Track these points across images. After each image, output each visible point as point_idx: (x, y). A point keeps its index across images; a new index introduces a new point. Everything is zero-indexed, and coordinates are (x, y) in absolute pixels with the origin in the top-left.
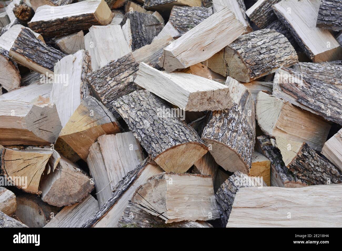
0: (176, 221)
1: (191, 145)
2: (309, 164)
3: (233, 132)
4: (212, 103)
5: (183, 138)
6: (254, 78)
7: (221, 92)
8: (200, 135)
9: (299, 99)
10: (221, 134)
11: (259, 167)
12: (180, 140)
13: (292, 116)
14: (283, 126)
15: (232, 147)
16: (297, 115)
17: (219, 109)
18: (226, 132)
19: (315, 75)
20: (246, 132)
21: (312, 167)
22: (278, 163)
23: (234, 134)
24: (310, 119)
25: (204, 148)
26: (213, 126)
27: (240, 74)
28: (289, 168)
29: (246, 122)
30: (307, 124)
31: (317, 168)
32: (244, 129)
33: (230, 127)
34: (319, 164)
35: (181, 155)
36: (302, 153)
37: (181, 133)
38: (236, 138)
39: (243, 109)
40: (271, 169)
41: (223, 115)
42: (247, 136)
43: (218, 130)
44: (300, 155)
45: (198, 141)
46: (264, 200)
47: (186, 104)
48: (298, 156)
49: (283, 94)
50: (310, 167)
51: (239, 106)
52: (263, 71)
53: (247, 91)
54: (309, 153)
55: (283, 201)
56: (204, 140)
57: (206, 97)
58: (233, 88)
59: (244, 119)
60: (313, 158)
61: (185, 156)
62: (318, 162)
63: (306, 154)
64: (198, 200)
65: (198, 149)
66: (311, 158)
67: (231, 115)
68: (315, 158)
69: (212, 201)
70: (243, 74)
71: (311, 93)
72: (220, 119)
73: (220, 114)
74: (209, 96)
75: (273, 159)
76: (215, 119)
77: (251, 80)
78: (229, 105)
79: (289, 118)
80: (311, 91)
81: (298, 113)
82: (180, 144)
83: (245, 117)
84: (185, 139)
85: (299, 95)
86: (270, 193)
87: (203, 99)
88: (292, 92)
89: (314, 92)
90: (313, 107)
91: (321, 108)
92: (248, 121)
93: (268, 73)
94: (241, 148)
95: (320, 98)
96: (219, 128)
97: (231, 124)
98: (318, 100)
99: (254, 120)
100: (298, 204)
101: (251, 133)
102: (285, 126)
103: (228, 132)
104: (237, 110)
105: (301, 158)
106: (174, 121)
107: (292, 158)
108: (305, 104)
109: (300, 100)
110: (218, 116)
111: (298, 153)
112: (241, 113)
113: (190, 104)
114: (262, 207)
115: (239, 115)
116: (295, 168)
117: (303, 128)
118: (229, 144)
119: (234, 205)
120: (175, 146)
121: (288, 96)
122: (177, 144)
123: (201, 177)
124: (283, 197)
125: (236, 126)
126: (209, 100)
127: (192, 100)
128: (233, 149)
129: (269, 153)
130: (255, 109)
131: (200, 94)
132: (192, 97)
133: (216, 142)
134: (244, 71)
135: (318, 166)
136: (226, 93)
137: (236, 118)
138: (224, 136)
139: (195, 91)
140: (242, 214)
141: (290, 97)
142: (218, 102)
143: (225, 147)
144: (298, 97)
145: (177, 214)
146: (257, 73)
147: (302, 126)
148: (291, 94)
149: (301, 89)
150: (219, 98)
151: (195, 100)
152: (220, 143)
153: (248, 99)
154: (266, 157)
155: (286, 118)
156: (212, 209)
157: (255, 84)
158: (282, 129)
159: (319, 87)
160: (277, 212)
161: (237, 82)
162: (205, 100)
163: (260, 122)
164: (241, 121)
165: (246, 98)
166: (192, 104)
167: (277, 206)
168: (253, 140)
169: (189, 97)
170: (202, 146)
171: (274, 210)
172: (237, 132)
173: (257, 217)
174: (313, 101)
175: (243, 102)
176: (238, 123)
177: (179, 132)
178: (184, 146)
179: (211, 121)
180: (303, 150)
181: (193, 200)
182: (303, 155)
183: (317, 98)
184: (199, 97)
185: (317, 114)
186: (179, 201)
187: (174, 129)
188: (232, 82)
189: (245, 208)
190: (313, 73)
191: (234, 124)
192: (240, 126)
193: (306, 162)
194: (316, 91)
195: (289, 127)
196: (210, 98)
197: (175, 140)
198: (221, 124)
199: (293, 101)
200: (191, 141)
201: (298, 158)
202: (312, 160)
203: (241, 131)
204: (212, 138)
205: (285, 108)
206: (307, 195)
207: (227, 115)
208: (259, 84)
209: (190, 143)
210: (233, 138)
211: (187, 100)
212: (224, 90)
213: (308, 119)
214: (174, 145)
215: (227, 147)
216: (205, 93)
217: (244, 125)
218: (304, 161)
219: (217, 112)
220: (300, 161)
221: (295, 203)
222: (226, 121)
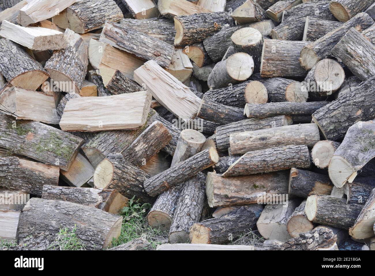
0: (24, 119)
1: (36, 72)
2: (122, 85)
3: (68, 64)
4: (52, 44)
5: (30, 67)
6: (87, 30)
7: (58, 37)
8: (43, 66)
9: (118, 42)
10: (58, 66)
11: (88, 90)
12: (28, 69)
13: (113, 55)
14: (106, 62)
15: (66, 74)
16: (117, 54)
17: (57, 49)
18: (62, 64)
19: (134, 27)
20: (78, 66)
21: (124, 88)
22: (102, 87)
23: (69, 66)
24: (128, 57)
25: (46, 75)
26: (52, 61)
27: (78, 27)
28: (107, 88)
29: (78, 59)
30: (126, 61)
31: (128, 88)
32: (76, 64)
33: (66, 61)
34: (129, 85)
35: (30, 79)
36: (116, 77)
37: (29, 65)
38: (70, 69)
39: (76, 51)
40: (98, 91)
41: (61, 53)
42: (79, 68)
43: (56, 63)
44: (114, 79)
45: (41, 70)
46: (85, 105)
47: (32, 44)
48: (113, 79)
49: (107, 40)
50: (122, 87)
51: (73, 48)
52: (95, 25)
53: (81, 39)
54: (121, 77)
55: (96, 105)
56: (46, 70)
57: (47, 40)
58: (70, 36)
59: (77, 57)
60: (124, 81)
61: (32, 80)
62: (128, 84)
63: (118, 77)
64: (42, 110)
65: (41, 75)
66: (123, 81)
67: (67, 53)
68: (126, 81)
69: (53, 112)
70: (79, 28)
71: (127, 39)
72: (58, 56)
73: (59, 53)
74: (49, 39)
75: (99, 85)
76: (55, 56)
77: (86, 32)
78: (64, 46)
79: (111, 56)
80: (127, 37)
81: (119, 53)
82: (28, 71)
83: (78, 55)
84: (32, 68)
85: (118, 40)
86: (89, 101)
87: (44, 41)
88: (113, 38)
89: (129, 38)
90: (128, 48)
91: (133, 48)
92: (80, 58)
93: (100, 27)
94: (73, 75)
95: (134, 42)
96: (57, 61)
97: (66, 59)
98: (132, 43)
99: (86, 59)
100: (106, 106)
101: (83, 67)
102: (109, 62)
103: (64, 64)
104: (71, 51)
105: (115, 81)
106: (25, 57)
107: (109, 81)
108: (122, 46)
109: (118, 44)
110: (57, 54)
111: (113, 77)
112: (74, 52)
113: (35, 45)
114: (83, 109)
115: (73, 53)
116: (112, 88)
117: (123, 64)
118: (63, 72)
119: (65, 109)
120: (25, 73)
121: (111, 41)
122: (26, 71)
123: (44, 94)
124: (97, 102)
125: (70, 61)
126: (49, 42)
127: (36, 42)
128: (67, 75)
129: (96, 80)
130: (88, 52)
131: (42, 38)
132: (36, 40)
133: (55, 71)
134: (81, 25)
135: (129, 87)
136: (61, 37)
137: (71, 55)
138: (60, 67)
139: (39, 36)
140: (70, 115)
141: (112, 42)
142: (56, 43)
143: (61, 74)
144: (117, 41)
145: (24, 114)
146: (90, 27)
147: (122, 63)
148: (112, 39)
149: (120, 35)
150: (57, 41)
151: (39, 42)
152: (57, 72)
153: (82, 44)
154: (95, 84)
155: (108, 56)
156: (53, 117)
157: (90, 35)
158: (106, 64)
159: (133, 34)
160: (93, 112)
161: (73, 32)
162: (46, 42)
163: (91, 61)
164: (75, 58)
165: (80, 43)
166: (37, 45)
167: (93, 108)
168: (85, 72)
169: (34, 40)
170: (44, 73)
171: (91, 111)
172: (70, 64)
173: (79, 116)
174: (128, 43)
175: (77, 45)
176: (71, 59)
177: (28, 64)
178: (31, 73)
179: (52, 57)
180: (116, 75)
181: (37, 108)
182: (116, 78)
183: (131, 42)
184: (42, 40)
185: (131, 53)
186: (26, 106)
187: (25, 62)
188: (69, 32)
189: (72, 111)
190: (133, 26)
191: (68, 60)
192: (74, 61)
193: (119, 84)
194: (131, 37)
195: (112, 63)
196: (50, 41)
197: (25, 69)
198: (59, 59)
199: (114, 44)
200: (35, 69)
201: (113, 81)
202: (124, 82)
203: (74, 64)
204: (52, 68)
205: (107, 49)
206: (113, 100)
207: (63, 53)
208: (93, 35)
209: (35, 70)
210: (67, 68)
211: (33, 42)
212: (60, 35)
213: (126, 58)
214: (23, 72)
215: (63, 74)
216: (46, 37)
217: (77, 61)
218: (117, 83)
219: (56, 51)
220: (115, 83)
221: (104, 105)
222: (63, 57)
